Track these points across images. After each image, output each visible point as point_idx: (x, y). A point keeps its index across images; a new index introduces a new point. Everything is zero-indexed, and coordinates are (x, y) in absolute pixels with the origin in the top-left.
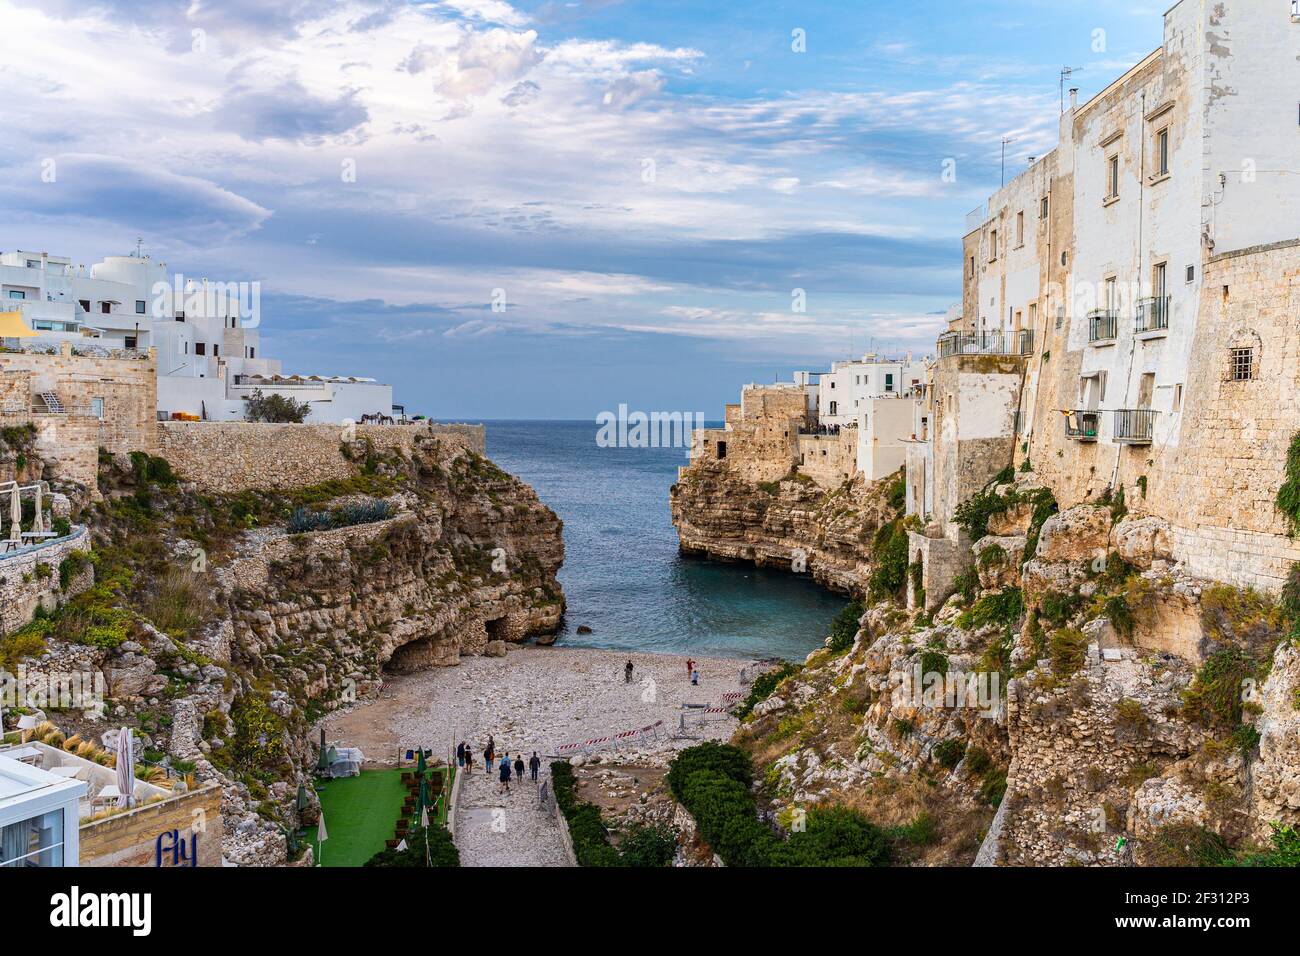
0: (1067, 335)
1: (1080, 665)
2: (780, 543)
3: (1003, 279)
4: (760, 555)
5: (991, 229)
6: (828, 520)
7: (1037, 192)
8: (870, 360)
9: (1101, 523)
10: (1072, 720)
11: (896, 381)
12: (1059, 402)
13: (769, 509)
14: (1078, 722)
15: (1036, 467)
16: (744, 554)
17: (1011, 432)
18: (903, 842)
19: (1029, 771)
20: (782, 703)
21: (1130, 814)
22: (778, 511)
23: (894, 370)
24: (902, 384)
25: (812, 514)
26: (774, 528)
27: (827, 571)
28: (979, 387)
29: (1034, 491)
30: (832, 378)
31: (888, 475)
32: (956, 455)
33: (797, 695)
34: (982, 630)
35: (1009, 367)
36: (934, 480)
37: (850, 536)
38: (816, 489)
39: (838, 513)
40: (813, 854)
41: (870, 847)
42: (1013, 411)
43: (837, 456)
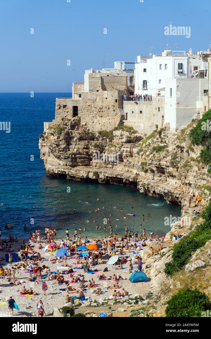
2: (114, 168)
4: (102, 176)
6: (147, 153)
8: (168, 55)
11: (185, 68)
13: (107, 148)
16: (91, 176)
22: (113, 149)
23: (184, 61)
24: (188, 70)
25: (135, 150)
27: (148, 184)
30: (144, 66)
37: (163, 163)
38: (137, 135)
43: (150, 114)
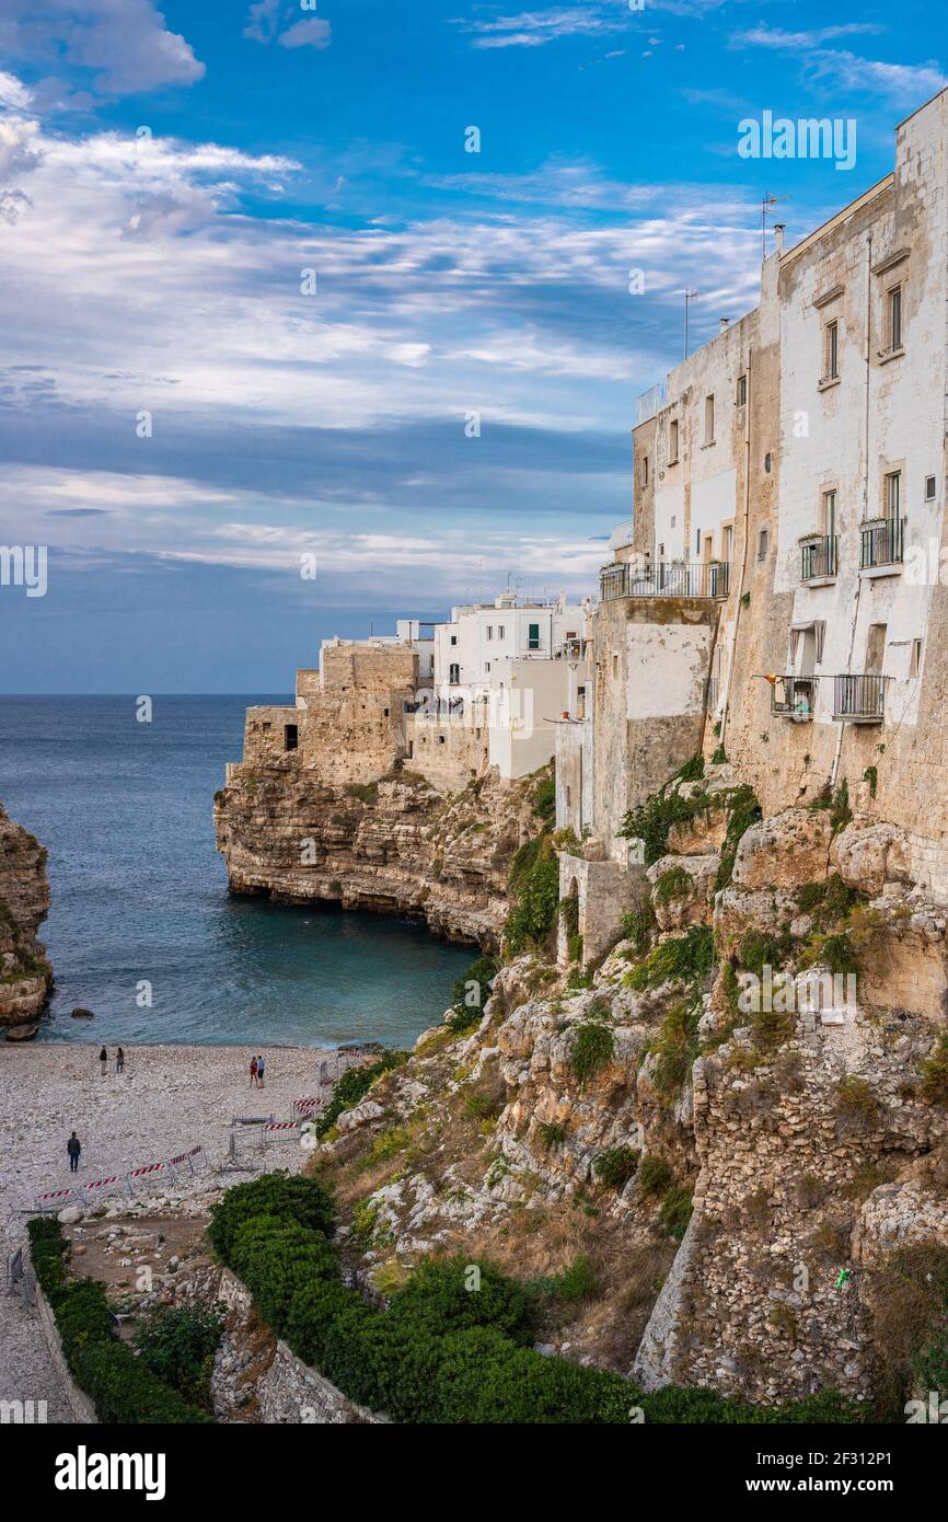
0: (774, 570)
1: (790, 1033)
2: (379, 874)
3: (687, 489)
4: (349, 893)
5: (671, 419)
6: (448, 838)
7: (733, 368)
8: (507, 605)
9: (818, 834)
10: (780, 1110)
11: (544, 634)
12: (763, 665)
13: (362, 824)
14: (788, 1113)
15: (733, 756)
16: (325, 891)
17: (699, 708)
18: (552, 1300)
19: (723, 1186)
20: (379, 1110)
21: (855, 1236)
22: (374, 827)
23: (541, 618)
24: (551, 640)
25: (424, 830)
26: (369, 852)
27: (446, 913)
28: (655, 643)
29: (731, 791)
30: (452, 630)
31: (533, 771)
32: (624, 741)
33: (401, 1097)
34: (660, 990)
35: (696, 615)
36: (595, 777)
37: (480, 861)
38: (430, 793)
39: (463, 827)
40: (423, 1328)
41: (505, 1310)
42: (702, 676)
43: (461, 744)
